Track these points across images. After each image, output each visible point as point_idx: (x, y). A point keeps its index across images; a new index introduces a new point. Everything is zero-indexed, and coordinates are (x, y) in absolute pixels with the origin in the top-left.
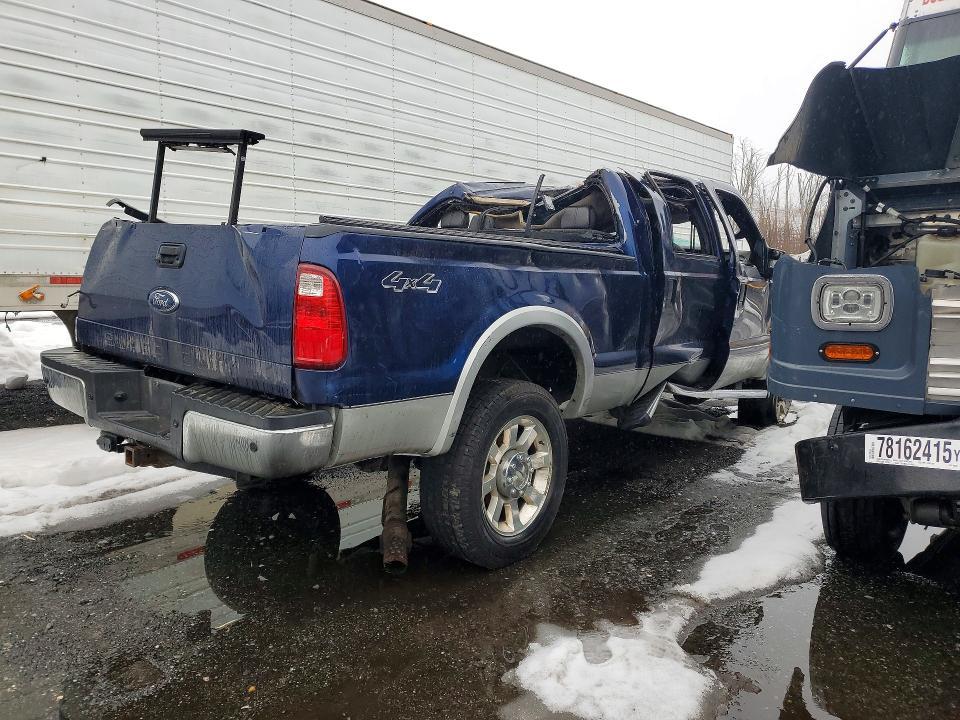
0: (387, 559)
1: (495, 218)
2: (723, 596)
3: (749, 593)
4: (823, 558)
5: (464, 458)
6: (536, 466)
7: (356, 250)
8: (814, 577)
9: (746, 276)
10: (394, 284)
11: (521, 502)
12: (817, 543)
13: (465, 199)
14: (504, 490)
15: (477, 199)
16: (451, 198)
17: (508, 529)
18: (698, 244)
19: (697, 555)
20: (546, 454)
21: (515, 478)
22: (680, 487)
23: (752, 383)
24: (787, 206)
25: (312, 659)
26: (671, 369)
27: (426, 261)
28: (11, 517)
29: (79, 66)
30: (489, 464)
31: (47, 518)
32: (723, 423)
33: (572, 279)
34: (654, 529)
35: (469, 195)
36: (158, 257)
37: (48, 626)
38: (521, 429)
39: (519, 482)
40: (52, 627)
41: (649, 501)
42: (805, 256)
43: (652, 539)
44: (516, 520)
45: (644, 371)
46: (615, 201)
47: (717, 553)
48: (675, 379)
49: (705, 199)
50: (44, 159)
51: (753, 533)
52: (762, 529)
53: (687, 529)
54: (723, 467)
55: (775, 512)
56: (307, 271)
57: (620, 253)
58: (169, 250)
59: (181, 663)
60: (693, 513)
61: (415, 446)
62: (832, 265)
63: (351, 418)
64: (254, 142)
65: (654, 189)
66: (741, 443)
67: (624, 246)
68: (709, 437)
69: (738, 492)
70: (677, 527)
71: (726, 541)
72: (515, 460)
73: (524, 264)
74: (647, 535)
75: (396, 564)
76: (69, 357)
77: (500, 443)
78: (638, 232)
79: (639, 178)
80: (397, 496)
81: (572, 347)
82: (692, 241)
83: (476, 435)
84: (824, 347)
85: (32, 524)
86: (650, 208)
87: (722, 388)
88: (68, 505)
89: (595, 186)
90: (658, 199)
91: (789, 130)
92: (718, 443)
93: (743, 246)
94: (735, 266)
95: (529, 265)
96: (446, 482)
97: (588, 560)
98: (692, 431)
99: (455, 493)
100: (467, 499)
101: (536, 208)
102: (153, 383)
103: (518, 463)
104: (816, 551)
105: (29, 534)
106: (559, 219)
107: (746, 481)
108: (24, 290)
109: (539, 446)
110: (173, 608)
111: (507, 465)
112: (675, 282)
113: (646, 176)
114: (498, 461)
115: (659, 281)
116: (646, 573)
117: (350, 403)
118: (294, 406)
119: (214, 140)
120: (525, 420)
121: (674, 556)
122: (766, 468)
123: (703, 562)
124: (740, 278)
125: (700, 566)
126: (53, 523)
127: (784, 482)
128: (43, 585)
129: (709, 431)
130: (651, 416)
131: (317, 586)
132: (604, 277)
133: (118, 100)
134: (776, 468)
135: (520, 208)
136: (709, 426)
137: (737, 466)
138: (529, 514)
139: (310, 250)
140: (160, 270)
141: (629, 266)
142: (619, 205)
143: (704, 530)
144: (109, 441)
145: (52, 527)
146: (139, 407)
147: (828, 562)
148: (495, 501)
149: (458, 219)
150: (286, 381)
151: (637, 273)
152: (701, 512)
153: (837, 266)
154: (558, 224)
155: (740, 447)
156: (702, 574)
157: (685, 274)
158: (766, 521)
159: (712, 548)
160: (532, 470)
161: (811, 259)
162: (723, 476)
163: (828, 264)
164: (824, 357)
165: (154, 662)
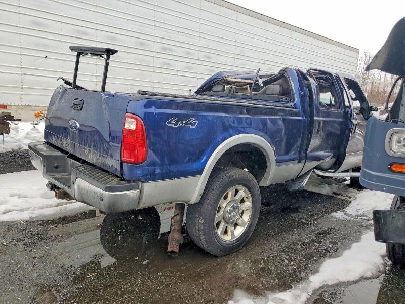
0: (169, 249)
1: (236, 88)
2: (330, 283)
3: (344, 282)
4: (385, 265)
5: (206, 206)
6: (244, 209)
7: (154, 107)
8: (379, 276)
9: (356, 120)
10: (173, 123)
11: (236, 225)
12: (383, 257)
13: (223, 79)
14: (227, 220)
15: (229, 79)
16: (217, 78)
17: (228, 238)
18: (333, 103)
19: (320, 257)
20: (249, 203)
21: (232, 214)
22: (317, 219)
23: (357, 169)
24: (385, 81)
25: (125, 298)
26: (316, 163)
27: (191, 112)
28: (17, 212)
29: (63, 17)
30: (220, 207)
31: (32, 213)
32: (342, 186)
33: (267, 121)
34: (300, 241)
35: (225, 77)
36: (73, 105)
37: (16, 269)
38: (237, 192)
39: (234, 216)
40: (18, 269)
41: (300, 225)
42: (385, 116)
43: (299, 247)
44: (233, 234)
45: (302, 164)
46: (292, 82)
47: (331, 257)
48: (317, 168)
49: (338, 82)
50: (46, 57)
51: (350, 248)
52: (355, 246)
53: (317, 242)
54: (339, 210)
55: (362, 237)
56: (129, 117)
57: (293, 108)
58: (77, 102)
59: (67, 294)
60: (321, 234)
61: (182, 199)
62: (399, 122)
63: (148, 187)
64: (113, 54)
65: (312, 77)
66: (350, 198)
67: (295, 104)
68: (334, 193)
69: (345, 224)
70: (312, 241)
71: (335, 251)
72: (233, 206)
73: (241, 113)
74: (297, 244)
75: (172, 252)
76: (39, 146)
77: (226, 198)
78: (302, 98)
79: (304, 72)
80: (178, 218)
81: (264, 153)
82: (331, 101)
83: (212, 195)
84: (391, 164)
85: (25, 216)
86: (309, 86)
87: (342, 172)
88: (42, 208)
89: (283, 75)
90: (313, 82)
91: (379, 52)
92: (338, 197)
93: (357, 104)
94: (351, 115)
95: (245, 114)
96: (197, 216)
97: (266, 255)
98: (326, 190)
99: (201, 221)
100: (207, 225)
101: (255, 84)
102: (70, 161)
103: (234, 208)
104: (383, 262)
105: (23, 221)
106: (265, 90)
107: (350, 218)
108: (37, 112)
109: (246, 199)
110: (71, 264)
111: (229, 208)
112: (320, 123)
113: (308, 71)
114: (224, 206)
115: (312, 121)
116: (293, 265)
117: (148, 180)
118: (122, 180)
119: (96, 52)
120: (239, 187)
121: (308, 257)
122: (361, 212)
123: (323, 262)
124: (353, 121)
125: (321, 264)
126: (34, 216)
127: (368, 220)
128: (21, 246)
129: (335, 190)
130: (304, 185)
131: (137, 258)
132: (283, 120)
133: (79, 32)
134: (366, 212)
135: (248, 84)
136: (335, 187)
137: (346, 210)
138: (239, 231)
139: (131, 107)
140: (73, 111)
141: (297, 114)
142: (294, 85)
143: (326, 244)
144: (50, 186)
145: (34, 218)
146: (64, 171)
147: (388, 268)
148: (222, 225)
149: (219, 88)
150: (119, 168)
151: (300, 118)
152: (326, 233)
153: (401, 123)
154: (265, 92)
155: (349, 200)
156: (321, 269)
157: (324, 119)
158: (358, 242)
159: (328, 254)
160: (241, 211)
161: (387, 118)
162: (339, 215)
163: (396, 122)
164: (390, 170)
165: (54, 292)
